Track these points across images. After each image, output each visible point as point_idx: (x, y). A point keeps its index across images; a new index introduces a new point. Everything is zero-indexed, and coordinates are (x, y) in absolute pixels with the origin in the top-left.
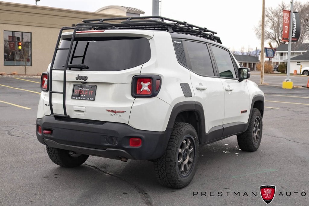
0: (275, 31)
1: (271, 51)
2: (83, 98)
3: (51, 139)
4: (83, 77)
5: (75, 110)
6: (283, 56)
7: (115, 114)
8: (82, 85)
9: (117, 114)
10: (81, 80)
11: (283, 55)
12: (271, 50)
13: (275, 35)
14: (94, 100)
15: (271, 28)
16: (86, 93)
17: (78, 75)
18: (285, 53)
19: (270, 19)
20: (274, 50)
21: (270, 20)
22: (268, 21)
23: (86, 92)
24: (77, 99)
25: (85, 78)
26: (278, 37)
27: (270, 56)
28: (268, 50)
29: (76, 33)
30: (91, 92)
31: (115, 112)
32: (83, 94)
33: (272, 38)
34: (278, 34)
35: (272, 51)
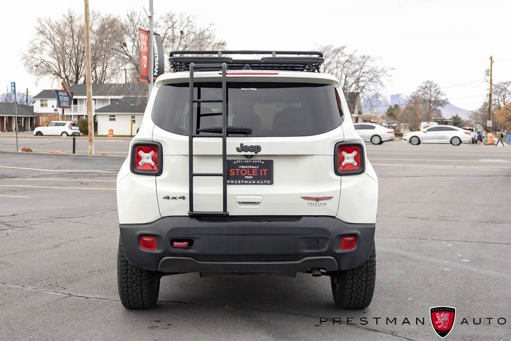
0: (58, 60)
1: (65, 96)
2: (250, 182)
3: (188, 257)
4: (252, 147)
5: (239, 202)
6: (78, 105)
7: (317, 203)
8: (245, 160)
9: (320, 202)
10: (247, 152)
11: (78, 102)
12: (66, 94)
13: (58, 67)
14: (272, 183)
15: (51, 55)
16: (255, 173)
17: (242, 145)
18: (82, 100)
19: (48, 38)
20: (70, 95)
21: (48, 40)
22: (45, 42)
23: (253, 172)
24: (238, 184)
25: (257, 149)
26: (65, 71)
27: (65, 104)
28: (60, 93)
29: (227, 76)
30: (263, 172)
31: (317, 199)
32: (248, 174)
33: (54, 73)
34: (64, 67)
35: (67, 96)
